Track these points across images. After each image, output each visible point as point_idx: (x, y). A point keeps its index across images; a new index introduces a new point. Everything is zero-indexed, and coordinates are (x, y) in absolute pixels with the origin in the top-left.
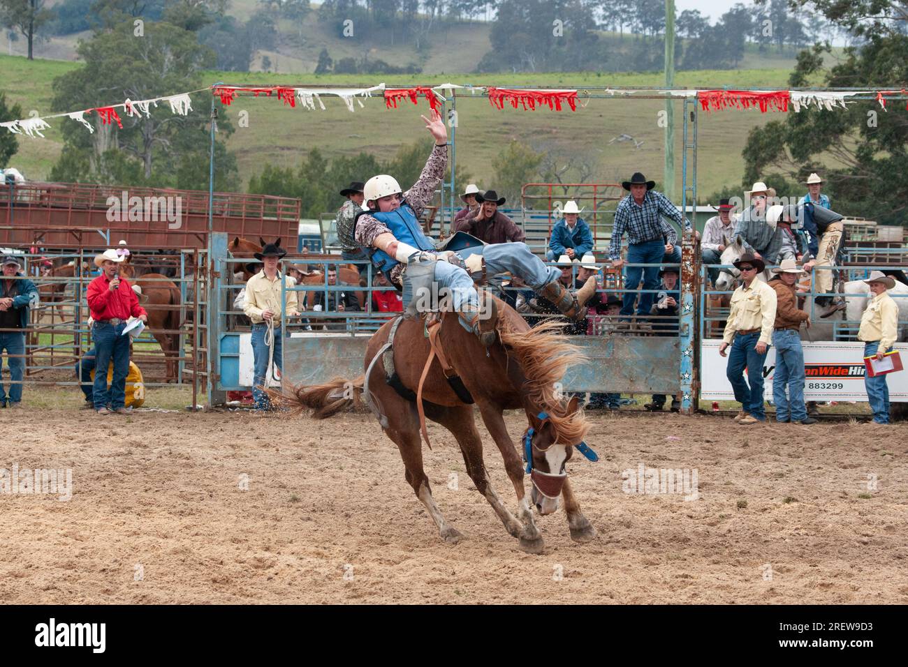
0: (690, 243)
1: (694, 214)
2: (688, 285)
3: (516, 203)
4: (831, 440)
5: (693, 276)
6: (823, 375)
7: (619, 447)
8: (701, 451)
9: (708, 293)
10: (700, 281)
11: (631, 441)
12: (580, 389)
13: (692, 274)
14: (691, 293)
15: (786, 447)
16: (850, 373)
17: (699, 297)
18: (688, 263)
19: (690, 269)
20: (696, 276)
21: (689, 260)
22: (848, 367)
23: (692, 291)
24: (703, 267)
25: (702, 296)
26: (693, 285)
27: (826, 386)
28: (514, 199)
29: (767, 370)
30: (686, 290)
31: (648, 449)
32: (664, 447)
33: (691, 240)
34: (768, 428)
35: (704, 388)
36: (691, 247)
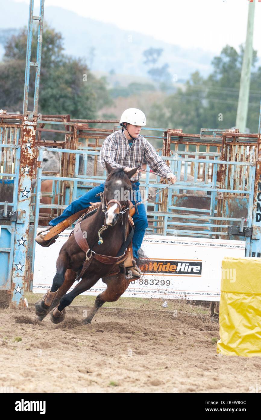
0: (32, 124)
2: (27, 169)
5: (33, 160)
6: (153, 271)
13: (31, 157)
14: (29, 178)
18: (28, 145)
19: (30, 151)
20: (36, 159)
21: (29, 142)
22: (176, 264)
23: (31, 175)
25: (40, 181)
26: (32, 169)
27: (155, 282)
30: (25, 174)
33: (33, 121)
36: (32, 128)
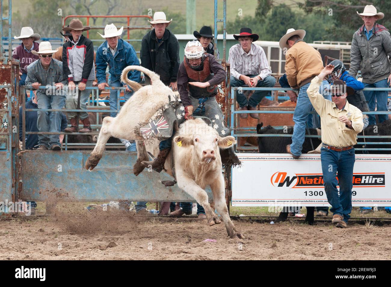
1: (224, 42)
3: (50, 32)
4: (347, 241)
5: (224, 98)
7: (163, 249)
8: (236, 252)
9: (237, 112)
10: (231, 102)
11: (173, 244)
12: (126, 198)
15: (309, 247)
16: (363, 182)
17: (230, 116)
20: (227, 97)
22: (360, 177)
24: (233, 90)
25: (232, 115)
28: (49, 28)
29: (290, 179)
31: (189, 250)
32: (203, 248)
34: (292, 230)
35: (235, 196)
